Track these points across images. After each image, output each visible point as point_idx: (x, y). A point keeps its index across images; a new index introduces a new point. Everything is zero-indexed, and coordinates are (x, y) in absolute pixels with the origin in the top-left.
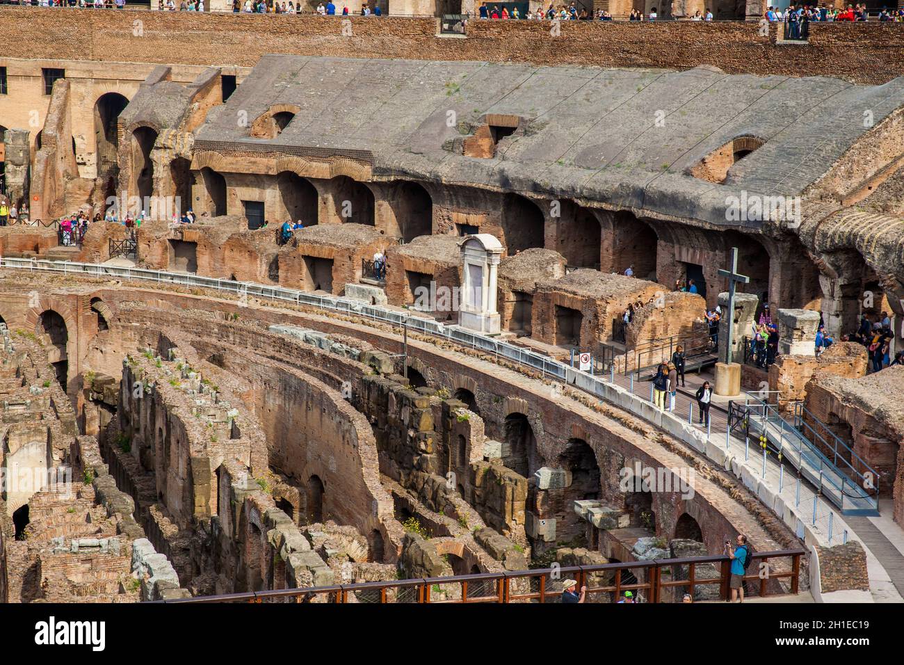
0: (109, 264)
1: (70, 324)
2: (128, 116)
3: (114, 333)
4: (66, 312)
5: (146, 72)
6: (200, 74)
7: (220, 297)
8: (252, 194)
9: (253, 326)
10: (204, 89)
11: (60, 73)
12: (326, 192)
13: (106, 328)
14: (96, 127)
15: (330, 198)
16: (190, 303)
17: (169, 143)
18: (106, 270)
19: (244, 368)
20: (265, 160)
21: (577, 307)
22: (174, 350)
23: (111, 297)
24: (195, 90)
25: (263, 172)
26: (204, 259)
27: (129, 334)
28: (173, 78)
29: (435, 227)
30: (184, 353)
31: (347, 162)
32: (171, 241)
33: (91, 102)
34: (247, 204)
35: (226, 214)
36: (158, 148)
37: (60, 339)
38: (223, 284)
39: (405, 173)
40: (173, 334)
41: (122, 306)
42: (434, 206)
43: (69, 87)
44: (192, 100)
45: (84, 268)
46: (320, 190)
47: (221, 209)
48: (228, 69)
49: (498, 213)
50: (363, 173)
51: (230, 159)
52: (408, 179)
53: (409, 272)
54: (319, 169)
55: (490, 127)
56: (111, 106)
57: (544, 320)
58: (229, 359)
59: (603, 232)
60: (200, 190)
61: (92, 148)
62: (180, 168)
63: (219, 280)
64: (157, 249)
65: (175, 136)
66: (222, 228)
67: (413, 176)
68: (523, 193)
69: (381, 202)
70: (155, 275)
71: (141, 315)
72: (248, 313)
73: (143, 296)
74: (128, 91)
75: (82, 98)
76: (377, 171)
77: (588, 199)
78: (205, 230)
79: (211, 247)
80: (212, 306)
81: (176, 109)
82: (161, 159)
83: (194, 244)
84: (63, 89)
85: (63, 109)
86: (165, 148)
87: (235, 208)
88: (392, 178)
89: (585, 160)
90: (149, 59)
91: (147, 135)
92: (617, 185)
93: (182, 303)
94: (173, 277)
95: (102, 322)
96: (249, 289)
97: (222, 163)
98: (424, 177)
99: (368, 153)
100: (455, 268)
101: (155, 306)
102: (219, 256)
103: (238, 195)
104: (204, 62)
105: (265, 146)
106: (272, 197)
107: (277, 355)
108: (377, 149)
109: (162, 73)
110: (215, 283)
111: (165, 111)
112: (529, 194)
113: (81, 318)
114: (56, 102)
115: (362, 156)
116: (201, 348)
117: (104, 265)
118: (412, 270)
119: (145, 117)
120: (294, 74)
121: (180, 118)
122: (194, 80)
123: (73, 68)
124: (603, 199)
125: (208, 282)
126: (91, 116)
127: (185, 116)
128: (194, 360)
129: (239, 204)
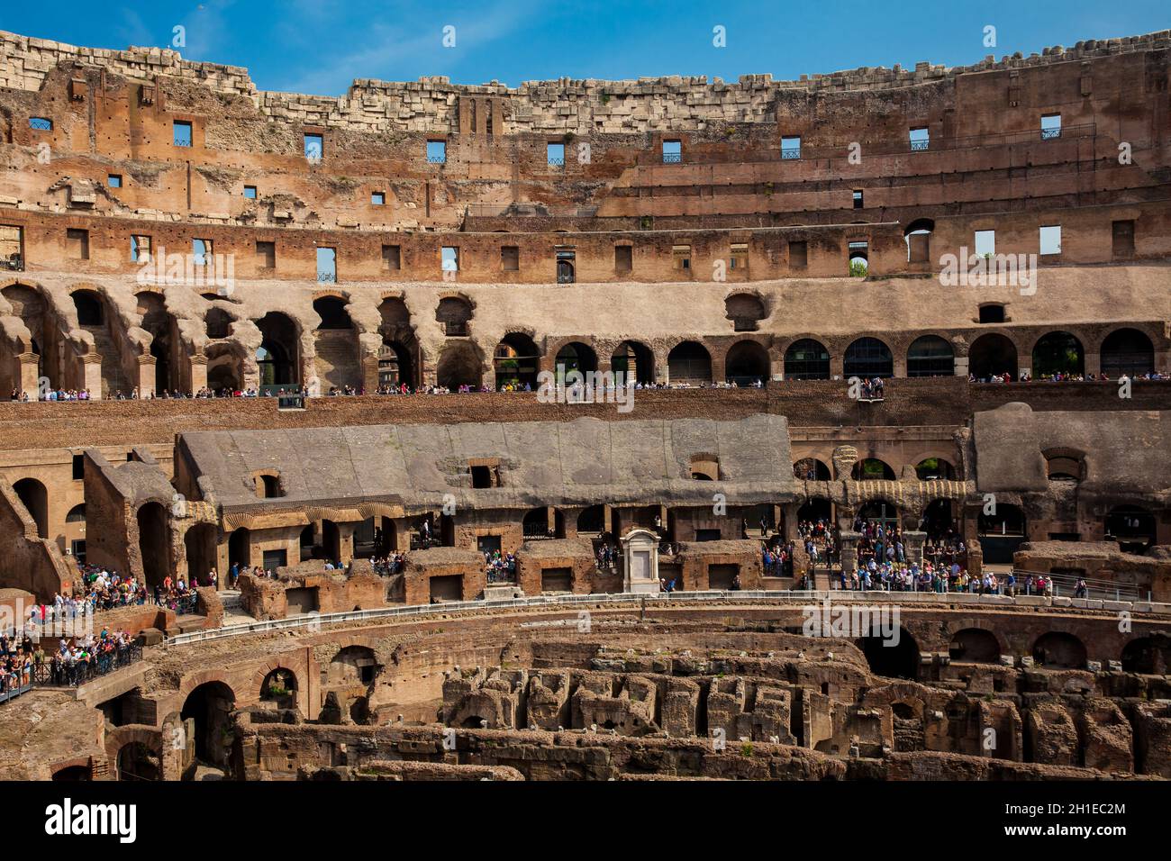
3: (404, 665)
4: (296, 666)
8: (274, 544)
12: (348, 533)
15: (351, 540)
20: (294, 514)
25: (296, 524)
29: (457, 542)
32: (287, 590)
42: (456, 527)
46: (343, 531)
49: (520, 523)
50: (395, 511)
55: (472, 467)
57: (696, 575)
60: (225, 550)
69: (403, 532)
76: (406, 508)
79: (332, 588)
87: (258, 559)
97: (254, 522)
106: (293, 545)
108: (400, 493)
119: (149, 494)
121: (176, 491)
129: (261, 554)
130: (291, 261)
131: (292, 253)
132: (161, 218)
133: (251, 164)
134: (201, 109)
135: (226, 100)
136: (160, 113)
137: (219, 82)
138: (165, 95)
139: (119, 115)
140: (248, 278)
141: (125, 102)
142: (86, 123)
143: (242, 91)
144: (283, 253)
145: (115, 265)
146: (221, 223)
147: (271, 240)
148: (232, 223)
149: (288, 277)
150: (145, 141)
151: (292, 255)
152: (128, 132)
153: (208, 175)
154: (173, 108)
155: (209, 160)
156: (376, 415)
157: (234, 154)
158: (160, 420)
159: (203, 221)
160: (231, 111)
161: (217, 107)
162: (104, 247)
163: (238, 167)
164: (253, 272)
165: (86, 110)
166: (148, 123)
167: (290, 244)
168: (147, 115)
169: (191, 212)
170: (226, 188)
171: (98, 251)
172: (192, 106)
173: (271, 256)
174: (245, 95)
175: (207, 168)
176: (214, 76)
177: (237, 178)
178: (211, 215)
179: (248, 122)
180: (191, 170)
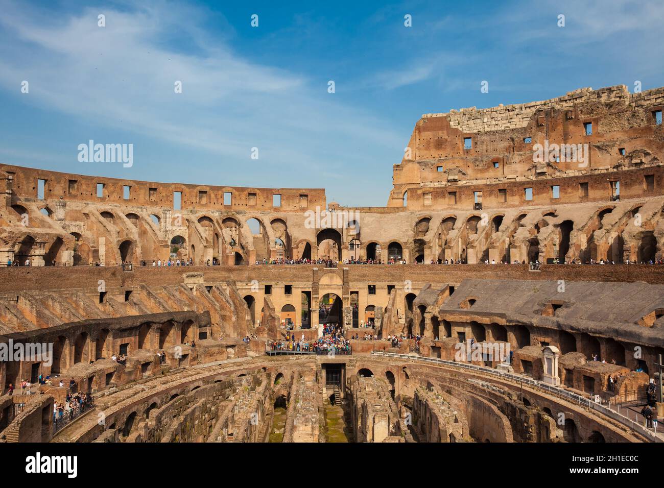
0: (409, 355)
1: (396, 376)
2: (416, 301)
3: (411, 381)
4: (394, 372)
5: (422, 286)
6: (441, 286)
7: (450, 368)
8: (461, 329)
9: (462, 379)
10: (443, 291)
11: (393, 287)
12: (489, 329)
13: (408, 378)
14: (405, 305)
15: (490, 331)
16: (438, 370)
17: (430, 311)
18: (408, 357)
19: (459, 395)
20: (465, 317)
21: (592, 376)
22: (433, 387)
23: (410, 366)
24: (439, 292)
25: (464, 321)
26: (443, 354)
27: (417, 381)
28: (432, 288)
29: (531, 343)
30: (436, 389)
31: (496, 317)
32: (431, 346)
33: (403, 297)
34: (459, 333)
35: (451, 337)
36: (427, 313)
37: (392, 381)
38: (451, 363)
39: (519, 322)
40: (432, 381)
41: (414, 370)
42: (531, 335)
43: (396, 292)
44: (438, 296)
45: (401, 356)
46: (486, 328)
47: (449, 335)
48: (451, 284)
49: (557, 338)
50: (502, 322)
51: (452, 317)
52: (520, 324)
53: (522, 360)
54: (486, 320)
55: (552, 305)
56: (410, 298)
57: (578, 381)
58: (453, 392)
59: (601, 346)
60: (442, 328)
61: (404, 313)
62: (434, 319)
63: (449, 361)
64: (426, 349)
65: (433, 308)
66: (450, 342)
67: (522, 323)
68: (567, 330)
69: (510, 333)
70: (426, 359)
71: (421, 374)
72: (461, 374)
73: (421, 367)
74: (417, 293)
75: (400, 295)
76: (508, 321)
77: (594, 333)
78: (444, 343)
79: (446, 349)
80: (446, 371)
81: (433, 299)
82: (428, 317)
83: (439, 348)
84: (394, 292)
85: (394, 300)
86: (429, 313)
87: (455, 335)
88: (514, 324)
89: (591, 317)
90: (423, 281)
91: (423, 308)
92: (606, 328)
93: (435, 369)
94: (432, 360)
95: (407, 376)
96: (461, 365)
97: (449, 318)
98: (526, 324)
99: (505, 314)
100: (540, 359)
101: (426, 370)
102: (449, 352)
103: (455, 330)
104: (443, 282)
105: (466, 312)
106: (468, 330)
107: (472, 391)
108: (508, 313)
109: (428, 286)
110: (448, 362)
111: (429, 300)
112: (569, 331)
113: (399, 374)
114: (392, 296)
115: (502, 316)
116: (443, 387)
117: (408, 355)
118: (523, 359)
119: (422, 302)
120: (475, 286)
121: (434, 302)
122: (439, 288)
123: (398, 285)
124: (600, 333)
125: (445, 362)
126: (404, 302)
127: (436, 301)
128: (440, 392)
129: (456, 333)
130: (596, 191)
131: (597, 187)
132: (577, 174)
133: (622, 136)
134: (597, 114)
135: (609, 105)
136: (576, 121)
137: (609, 97)
138: (580, 112)
139: (558, 127)
140: (575, 203)
141: (561, 121)
142: (545, 135)
143: (620, 97)
144: (592, 187)
145: (517, 203)
146: (605, 171)
147: (586, 181)
148: (611, 170)
149: (594, 200)
150: (570, 137)
151: (597, 188)
152: (562, 135)
153: (598, 147)
154: (582, 117)
155: (600, 139)
156: (573, 275)
157: (612, 133)
158: (482, 274)
159: (597, 172)
160: (612, 110)
161: (605, 110)
162: (513, 195)
163: (615, 140)
164: (578, 199)
165: (545, 129)
166: (571, 128)
167: (595, 182)
168: (571, 124)
169: (591, 168)
170: (608, 152)
171: (510, 197)
172: (593, 113)
173: (586, 190)
174: (622, 99)
175: (598, 144)
176: (606, 94)
177: (614, 146)
178: (601, 168)
179: (621, 114)
180: (591, 147)
